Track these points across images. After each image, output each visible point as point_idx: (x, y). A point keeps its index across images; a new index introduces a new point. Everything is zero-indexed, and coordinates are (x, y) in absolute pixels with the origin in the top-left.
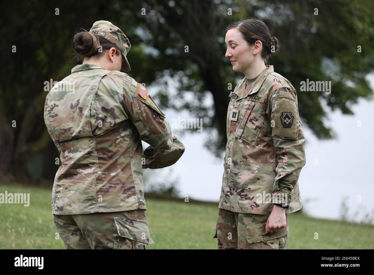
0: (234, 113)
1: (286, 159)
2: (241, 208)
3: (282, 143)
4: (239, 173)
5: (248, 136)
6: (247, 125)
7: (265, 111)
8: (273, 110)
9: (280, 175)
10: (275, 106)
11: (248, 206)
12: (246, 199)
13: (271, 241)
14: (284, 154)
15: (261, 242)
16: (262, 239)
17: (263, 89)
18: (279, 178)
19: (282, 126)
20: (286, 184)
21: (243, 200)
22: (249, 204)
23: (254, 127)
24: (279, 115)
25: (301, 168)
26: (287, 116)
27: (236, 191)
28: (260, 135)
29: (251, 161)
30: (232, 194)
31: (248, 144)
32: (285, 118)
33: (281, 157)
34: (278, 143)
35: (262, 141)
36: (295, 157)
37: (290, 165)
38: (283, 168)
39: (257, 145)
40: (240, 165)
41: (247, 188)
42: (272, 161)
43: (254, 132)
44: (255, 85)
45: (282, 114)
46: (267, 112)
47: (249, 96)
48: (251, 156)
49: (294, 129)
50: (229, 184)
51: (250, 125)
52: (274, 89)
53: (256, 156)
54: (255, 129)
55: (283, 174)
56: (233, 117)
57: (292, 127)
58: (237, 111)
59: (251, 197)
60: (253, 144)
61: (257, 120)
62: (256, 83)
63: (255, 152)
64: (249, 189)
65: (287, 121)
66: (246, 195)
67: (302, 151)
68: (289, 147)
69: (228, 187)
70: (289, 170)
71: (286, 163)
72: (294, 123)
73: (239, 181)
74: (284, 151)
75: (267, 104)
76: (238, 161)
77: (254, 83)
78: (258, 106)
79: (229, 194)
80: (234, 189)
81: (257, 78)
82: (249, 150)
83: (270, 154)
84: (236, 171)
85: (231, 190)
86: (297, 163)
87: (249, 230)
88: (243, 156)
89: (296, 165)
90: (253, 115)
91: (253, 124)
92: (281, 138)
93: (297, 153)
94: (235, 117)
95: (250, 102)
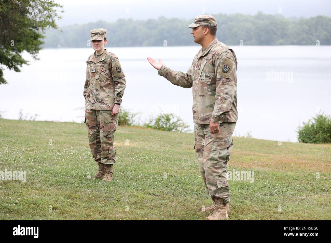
0: (93, 69)
1: (119, 85)
2: (102, 108)
3: (118, 79)
4: (99, 93)
5: (102, 78)
6: (101, 73)
7: (109, 67)
8: (113, 66)
9: (118, 91)
10: (114, 65)
11: (105, 107)
12: (103, 104)
13: (114, 122)
14: (118, 83)
15: (111, 122)
16: (111, 121)
17: (107, 58)
18: (117, 93)
19: (117, 73)
20: (120, 95)
21: (102, 105)
22: (105, 106)
23: (105, 74)
24: (115, 68)
25: (125, 89)
26: (118, 68)
27: (98, 101)
28: (107, 77)
29: (104, 88)
30: (95, 103)
31: (102, 81)
32: (118, 69)
33: (117, 84)
34: (116, 79)
35: (108, 79)
36: (123, 84)
37: (121, 87)
38: (119, 88)
39: (106, 81)
40: (99, 90)
41: (104, 100)
42: (112, 88)
43: (105, 76)
44: (102, 57)
45: (117, 67)
46: (110, 67)
47: (100, 61)
48: (104, 86)
49: (121, 73)
50: (94, 99)
51: (103, 73)
52: (112, 58)
53: (106, 86)
54: (105, 75)
55: (119, 91)
56: (93, 71)
57: (121, 72)
58: (95, 68)
59: (106, 103)
60: (105, 81)
61: (106, 71)
62: (103, 56)
63: (106, 85)
64: (105, 100)
65: (119, 70)
66: (103, 103)
67: (125, 81)
68: (121, 80)
69: (93, 100)
70: (121, 89)
71: (120, 86)
72: (121, 71)
73: (99, 97)
74: (119, 82)
75: (110, 64)
76: (98, 89)
77: (101, 56)
78: (106, 65)
79: (94, 103)
80: (96, 101)
81: (102, 54)
82: (103, 84)
83: (111, 85)
84: (97, 93)
85: (95, 101)
86: (124, 86)
87: (105, 118)
88: (100, 87)
89: (123, 87)
90: (104, 69)
91: (104, 73)
92: (117, 77)
93: (124, 82)
94: (94, 71)
95: (101, 64)
